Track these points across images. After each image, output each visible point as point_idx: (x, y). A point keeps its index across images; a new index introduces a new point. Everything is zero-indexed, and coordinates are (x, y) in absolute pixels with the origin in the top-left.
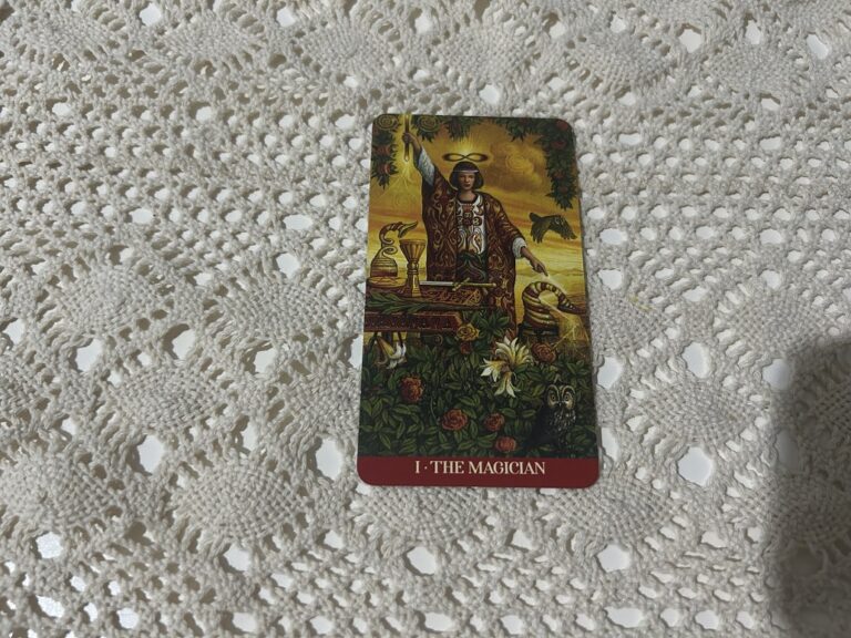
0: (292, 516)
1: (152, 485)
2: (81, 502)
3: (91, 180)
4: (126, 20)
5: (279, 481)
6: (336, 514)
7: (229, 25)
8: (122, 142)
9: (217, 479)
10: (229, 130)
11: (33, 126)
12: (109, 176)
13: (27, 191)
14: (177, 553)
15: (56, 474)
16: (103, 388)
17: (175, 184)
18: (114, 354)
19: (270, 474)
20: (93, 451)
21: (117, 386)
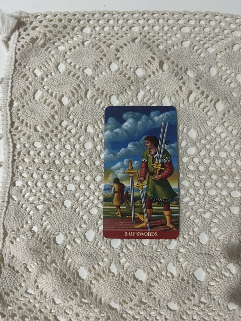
0: (130, 295)
1: (85, 284)
2: (65, 291)
3: (52, 175)
4: (56, 104)
5: (126, 284)
6: (145, 294)
7: (93, 106)
8: (61, 159)
9: (106, 283)
10: (98, 153)
11: (29, 153)
12: (58, 172)
13: (31, 179)
14: (96, 305)
15: (57, 282)
16: (65, 250)
17: (81, 175)
18: (68, 239)
19: (122, 282)
20: (66, 273)
21: (69, 250)
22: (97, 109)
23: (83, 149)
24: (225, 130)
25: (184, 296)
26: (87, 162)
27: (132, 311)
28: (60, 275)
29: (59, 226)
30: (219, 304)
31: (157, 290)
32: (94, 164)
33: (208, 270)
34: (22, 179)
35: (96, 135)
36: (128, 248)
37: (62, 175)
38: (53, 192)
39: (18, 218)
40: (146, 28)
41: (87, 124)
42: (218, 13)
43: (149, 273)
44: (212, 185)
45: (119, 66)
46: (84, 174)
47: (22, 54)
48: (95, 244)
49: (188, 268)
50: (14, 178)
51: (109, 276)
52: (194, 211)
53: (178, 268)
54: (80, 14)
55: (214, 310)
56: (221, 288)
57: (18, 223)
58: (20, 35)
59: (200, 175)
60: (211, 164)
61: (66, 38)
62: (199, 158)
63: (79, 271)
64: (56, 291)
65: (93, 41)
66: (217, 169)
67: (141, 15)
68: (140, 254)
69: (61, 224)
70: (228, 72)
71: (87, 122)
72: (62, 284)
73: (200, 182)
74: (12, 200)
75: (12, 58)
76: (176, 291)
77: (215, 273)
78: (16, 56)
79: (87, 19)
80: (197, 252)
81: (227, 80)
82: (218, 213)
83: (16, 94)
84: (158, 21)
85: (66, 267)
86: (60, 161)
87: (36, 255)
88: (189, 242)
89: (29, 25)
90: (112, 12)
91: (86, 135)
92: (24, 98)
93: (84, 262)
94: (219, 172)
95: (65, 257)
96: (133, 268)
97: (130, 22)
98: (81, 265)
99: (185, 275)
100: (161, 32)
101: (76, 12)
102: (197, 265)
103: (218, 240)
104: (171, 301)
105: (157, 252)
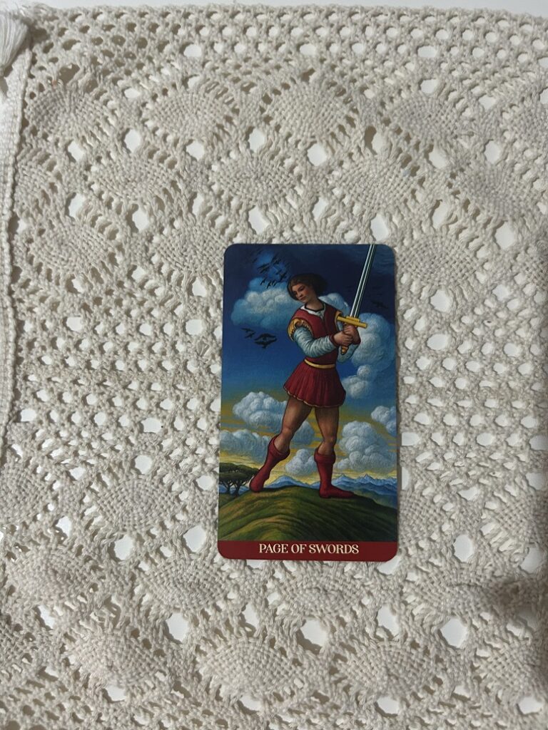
0: (290, 681)
1: (184, 652)
3: (109, 395)
4: (119, 227)
5: (278, 655)
6: (323, 678)
7: (208, 231)
8: (130, 357)
11: (53, 343)
12: (122, 390)
13: (57, 404)
14: (208, 701)
16: (136, 573)
17: (178, 398)
18: (143, 549)
19: (271, 650)
20: (139, 627)
21: (147, 573)
22: (216, 238)
23: (182, 335)
24: (518, 292)
25: (416, 682)
26: (192, 367)
27: (292, 716)
28: (124, 631)
29: (122, 517)
30: (498, 701)
31: (354, 671)
32: (209, 371)
33: (475, 623)
34: (36, 406)
35: (214, 302)
36: (286, 570)
37: (131, 396)
38: (108, 436)
39: (25, 498)
40: (335, 48)
41: (193, 274)
42: (506, 14)
43: (333, 630)
44: (487, 422)
45: (270, 137)
46: (185, 396)
47: (38, 106)
48: (207, 559)
49: (427, 619)
50: (17, 402)
51: (241, 635)
52: (443, 485)
53: (403, 617)
54: (178, 12)
55: (486, 713)
56: (503, 663)
57: (25, 509)
58: (33, 62)
59: (458, 399)
60: (486, 373)
61: (145, 68)
62: (457, 359)
63: (169, 622)
64: (116, 667)
65: (209, 76)
66: (500, 385)
67: (322, 16)
68: (314, 583)
69: (128, 513)
70: (529, 154)
71: (193, 270)
72: (128, 653)
73: (459, 415)
74: (11, 456)
75: (15, 116)
76: (397, 671)
77: (491, 628)
78: (25, 111)
79: (194, 25)
80: (449, 582)
81: (525, 173)
82: (500, 487)
83: (24, 201)
84: (364, 30)
85: (139, 611)
86: (128, 364)
87: (69, 586)
88: (430, 557)
89: (56, 38)
90: (255, 8)
91: (191, 302)
92: (44, 213)
93: (181, 601)
94: (504, 391)
95: (137, 591)
96: (295, 617)
97: (297, 32)
98: (175, 608)
99: (420, 635)
100: (371, 56)
101: (168, 7)
102: (449, 611)
103: (499, 551)
104: (385, 695)
105: (354, 579)
